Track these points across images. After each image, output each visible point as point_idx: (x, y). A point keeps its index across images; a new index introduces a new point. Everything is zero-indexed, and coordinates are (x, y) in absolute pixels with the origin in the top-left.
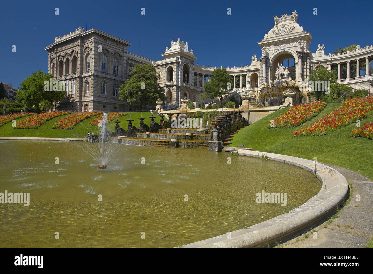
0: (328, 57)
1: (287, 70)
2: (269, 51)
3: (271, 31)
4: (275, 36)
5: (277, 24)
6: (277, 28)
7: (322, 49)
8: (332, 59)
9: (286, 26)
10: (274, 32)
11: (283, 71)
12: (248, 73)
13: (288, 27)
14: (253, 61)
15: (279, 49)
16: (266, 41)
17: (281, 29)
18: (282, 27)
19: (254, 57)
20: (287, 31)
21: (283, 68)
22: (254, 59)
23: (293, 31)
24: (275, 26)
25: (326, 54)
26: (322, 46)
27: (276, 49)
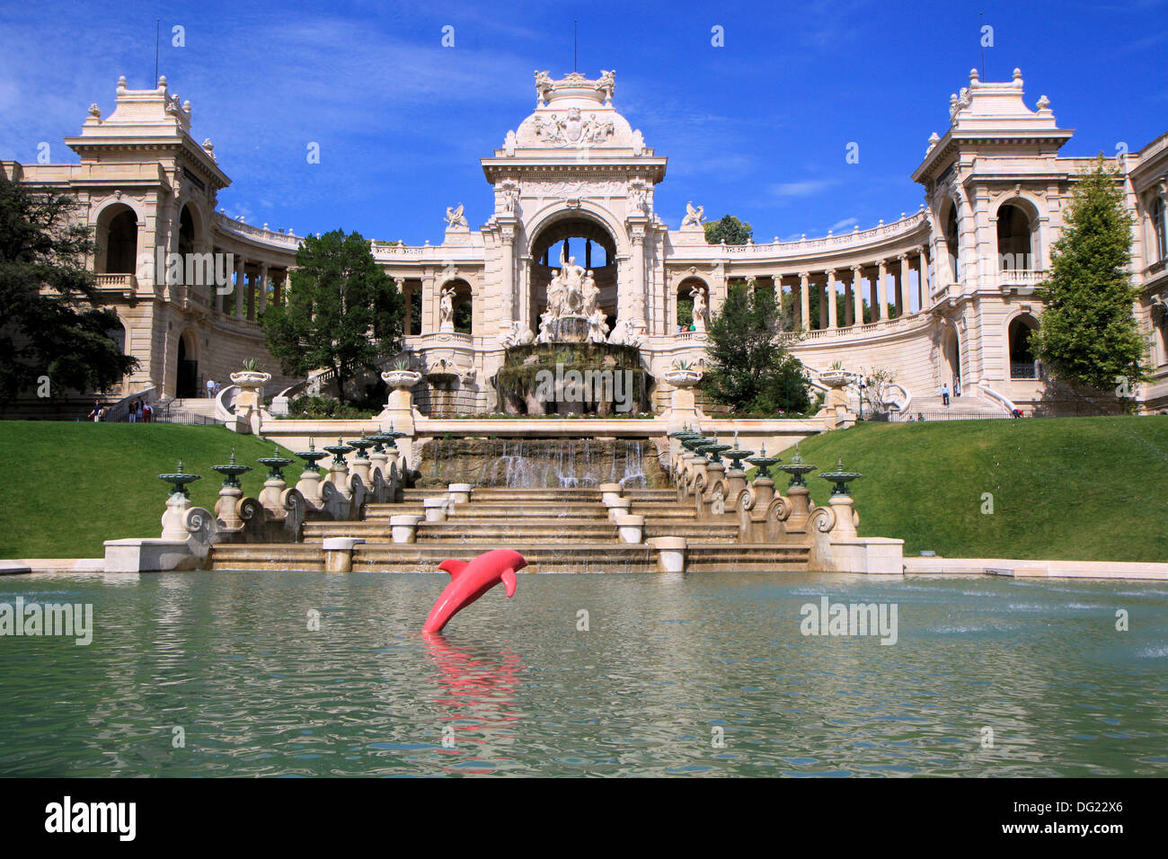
0: (719, 253)
1: (590, 281)
2: (523, 198)
3: (528, 125)
4: (543, 145)
5: (547, 102)
6: (554, 117)
7: (698, 221)
8: (730, 260)
9: (585, 117)
10: (542, 131)
11: (579, 283)
12: (429, 274)
13: (591, 120)
14: (452, 230)
15: (558, 198)
16: (512, 158)
17: (569, 124)
18: (573, 119)
19: (456, 214)
20: (590, 135)
21: (579, 273)
22: (457, 223)
23: (610, 142)
24: (541, 106)
25: (713, 238)
26: (699, 210)
27: (551, 195)
